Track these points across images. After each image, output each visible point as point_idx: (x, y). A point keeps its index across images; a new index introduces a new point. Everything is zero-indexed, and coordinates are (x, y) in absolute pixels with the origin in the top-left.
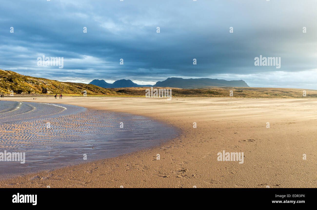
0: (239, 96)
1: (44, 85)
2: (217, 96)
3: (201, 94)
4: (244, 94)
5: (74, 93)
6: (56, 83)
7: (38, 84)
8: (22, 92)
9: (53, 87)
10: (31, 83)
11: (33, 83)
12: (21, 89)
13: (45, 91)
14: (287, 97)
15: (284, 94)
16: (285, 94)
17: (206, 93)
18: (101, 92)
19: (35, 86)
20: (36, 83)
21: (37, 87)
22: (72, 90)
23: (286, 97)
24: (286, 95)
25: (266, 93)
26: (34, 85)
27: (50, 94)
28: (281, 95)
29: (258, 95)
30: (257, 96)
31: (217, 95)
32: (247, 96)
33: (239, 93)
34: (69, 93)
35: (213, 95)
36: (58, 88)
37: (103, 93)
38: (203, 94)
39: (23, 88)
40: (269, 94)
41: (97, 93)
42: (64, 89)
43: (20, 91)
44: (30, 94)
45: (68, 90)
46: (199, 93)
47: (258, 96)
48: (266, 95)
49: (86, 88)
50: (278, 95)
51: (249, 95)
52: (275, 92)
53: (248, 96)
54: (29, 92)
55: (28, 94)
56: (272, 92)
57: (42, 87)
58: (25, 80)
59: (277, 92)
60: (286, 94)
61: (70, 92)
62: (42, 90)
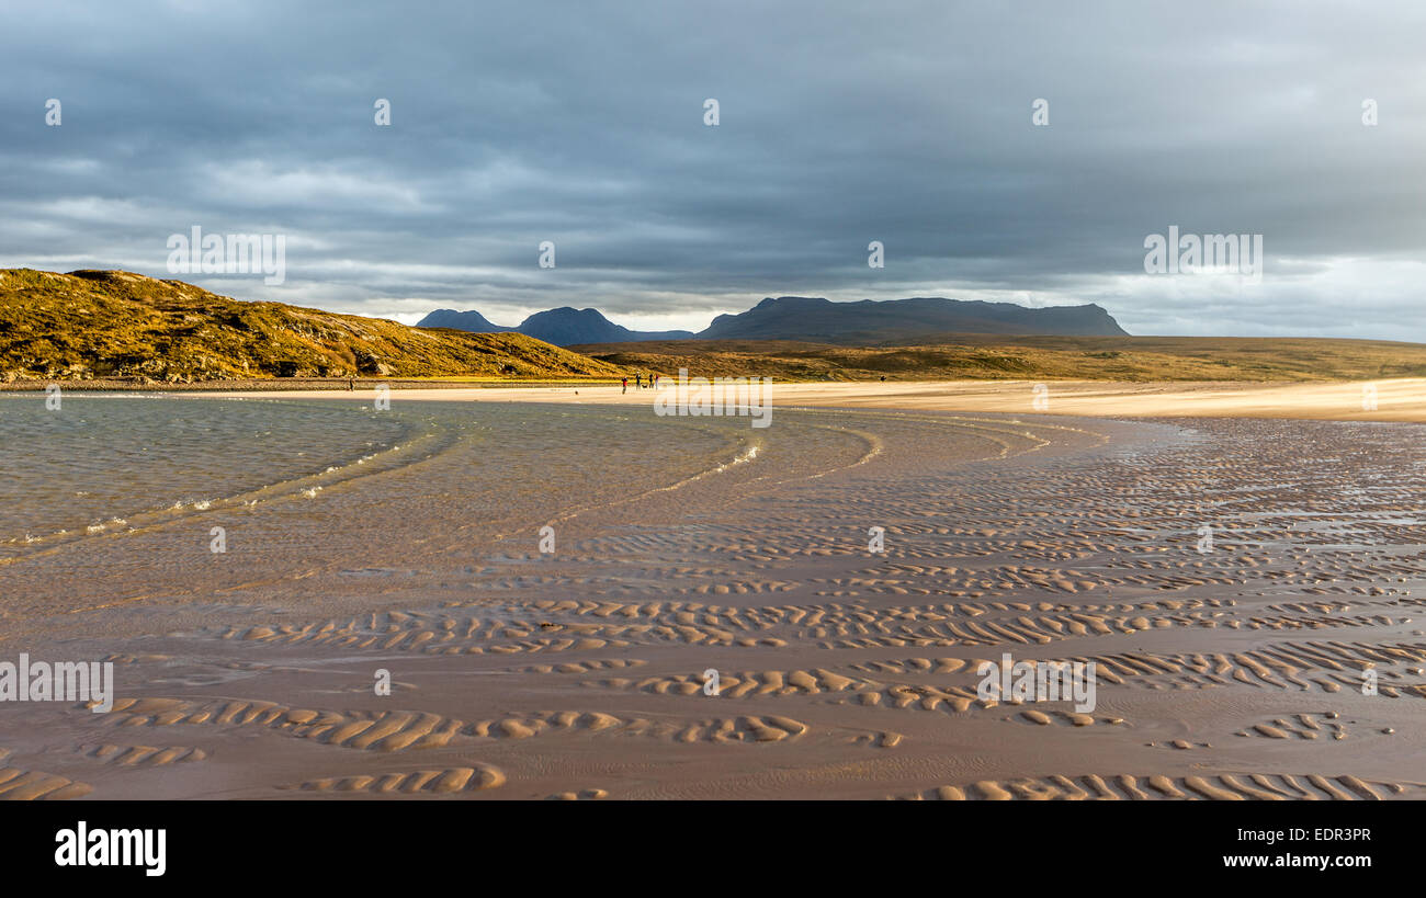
0: (1109, 374)
1: (356, 339)
2: (1016, 375)
3: (948, 368)
4: (1126, 369)
5: (473, 372)
6: (394, 333)
7: (333, 337)
8: (298, 372)
9: (389, 348)
10: (307, 330)
11: (315, 331)
12: (286, 359)
13: (367, 366)
14: (1313, 376)
15: (1299, 365)
16: (1302, 362)
17: (970, 363)
18: (566, 365)
19: (326, 346)
20: (325, 330)
21: (334, 349)
22: (463, 360)
23: (1306, 375)
24: (1309, 369)
25: (1216, 360)
26: (319, 340)
27: (390, 376)
28: (1288, 369)
29: (1186, 369)
30: (1183, 376)
31: (1019, 371)
32: (1142, 375)
33: (1105, 364)
34: (454, 373)
35: (1001, 373)
36: (409, 353)
37: (577, 371)
38: (958, 370)
39: (293, 352)
40: (1233, 367)
41: (550, 368)
42: (430, 357)
43: (289, 368)
44: (328, 378)
45: (446, 360)
46: (939, 366)
47: (1188, 374)
48: (1224, 371)
49: (503, 349)
50: (1276, 368)
51: (1150, 372)
52: (1256, 355)
53: (1147, 376)
54: (323, 370)
55: (320, 378)
56: (1242, 355)
57: (352, 349)
58: (285, 321)
59: (1268, 356)
60: (1305, 363)
61: (457, 366)
62: (353, 359)
